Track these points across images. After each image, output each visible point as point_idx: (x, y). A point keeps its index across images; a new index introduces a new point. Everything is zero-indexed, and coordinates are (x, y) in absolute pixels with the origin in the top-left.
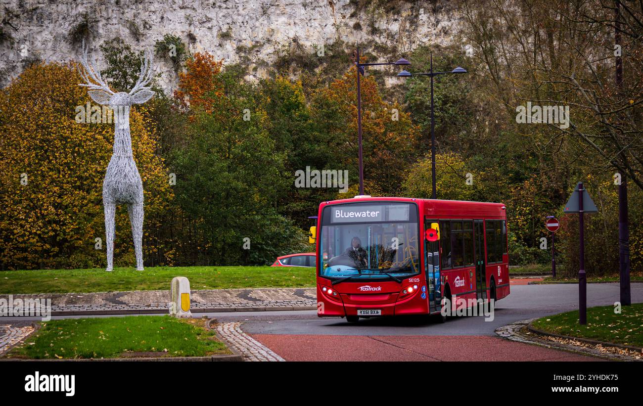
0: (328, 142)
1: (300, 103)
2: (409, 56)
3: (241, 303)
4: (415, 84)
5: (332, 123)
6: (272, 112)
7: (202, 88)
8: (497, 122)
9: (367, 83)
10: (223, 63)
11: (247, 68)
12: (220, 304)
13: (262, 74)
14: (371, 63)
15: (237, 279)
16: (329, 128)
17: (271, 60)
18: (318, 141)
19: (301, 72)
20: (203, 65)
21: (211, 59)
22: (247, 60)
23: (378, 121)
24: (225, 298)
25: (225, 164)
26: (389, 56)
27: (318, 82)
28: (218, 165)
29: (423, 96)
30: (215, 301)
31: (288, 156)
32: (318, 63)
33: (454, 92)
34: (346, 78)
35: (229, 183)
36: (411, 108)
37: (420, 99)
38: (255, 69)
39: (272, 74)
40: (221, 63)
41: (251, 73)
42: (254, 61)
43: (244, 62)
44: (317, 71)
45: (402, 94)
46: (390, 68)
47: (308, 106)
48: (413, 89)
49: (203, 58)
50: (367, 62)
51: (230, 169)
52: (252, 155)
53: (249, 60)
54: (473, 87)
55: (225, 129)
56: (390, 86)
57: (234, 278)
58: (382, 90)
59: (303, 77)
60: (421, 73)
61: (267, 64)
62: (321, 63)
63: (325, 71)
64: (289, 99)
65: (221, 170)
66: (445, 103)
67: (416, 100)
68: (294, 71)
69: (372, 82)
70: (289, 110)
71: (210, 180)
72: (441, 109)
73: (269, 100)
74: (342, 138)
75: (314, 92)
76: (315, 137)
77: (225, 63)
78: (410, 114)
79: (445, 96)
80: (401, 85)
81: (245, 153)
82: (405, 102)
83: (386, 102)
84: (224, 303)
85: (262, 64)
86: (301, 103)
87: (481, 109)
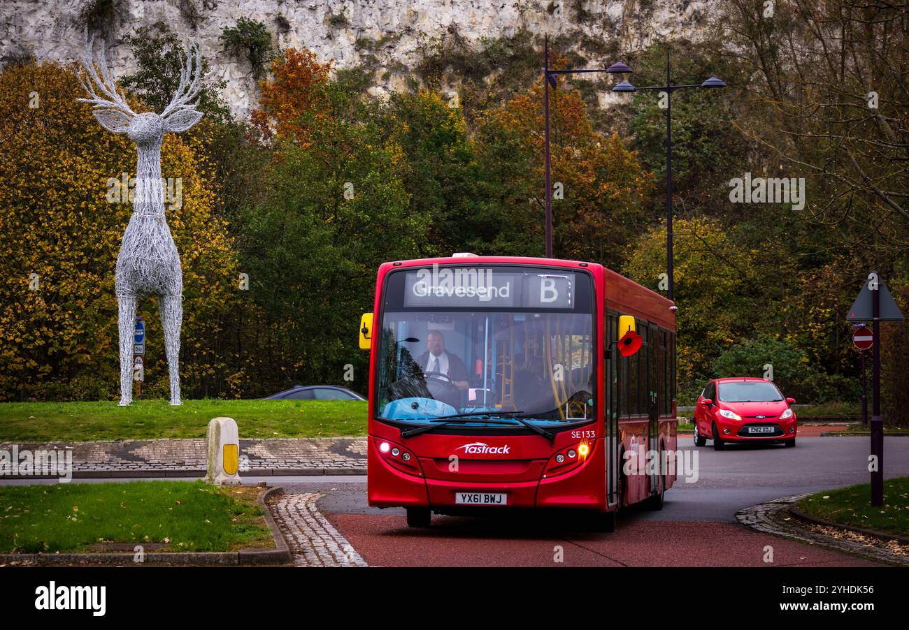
0: (503, 198)
1: (456, 133)
2: (639, 58)
3: (334, 462)
4: (648, 103)
5: (509, 167)
6: (410, 146)
7: (296, 106)
8: (781, 167)
9: (567, 102)
10: (332, 66)
11: (372, 75)
12: (299, 462)
13: (398, 85)
14: (575, 69)
15: (331, 421)
16: (504, 174)
17: (411, 62)
18: (485, 196)
19: (460, 82)
20: (299, 69)
21: (313, 59)
22: (372, 62)
23: (584, 163)
24: (309, 452)
25: (327, 233)
26: (606, 57)
27: (489, 99)
28: (316, 233)
29: (660, 124)
30: (292, 458)
31: (436, 219)
32: (489, 68)
33: (710, 119)
34: (534, 93)
35: (334, 263)
36: (640, 143)
37: (655, 129)
38: (386, 77)
39: (412, 84)
40: (328, 66)
41: (379, 82)
42: (385, 63)
43: (369, 64)
44: (488, 80)
45: (627, 120)
46: (606, 78)
47: (472, 137)
48: (644, 111)
49: (300, 59)
50: (570, 66)
51: (336, 240)
52: (373, 217)
53: (376, 61)
54: (743, 109)
55: (330, 175)
56: (607, 107)
57: (326, 420)
58: (594, 113)
59: (464, 90)
60: (657, 86)
61: (406, 68)
62: (494, 68)
63: (501, 82)
64: (438, 126)
65: (322, 241)
66: (696, 135)
67: (648, 131)
68: (450, 80)
69: (577, 100)
70: (438, 145)
71: (303, 257)
72: (690, 146)
73: (406, 127)
74: (525, 191)
75: (482, 115)
76: (481, 190)
77: (337, 67)
78: (637, 152)
79: (697, 124)
80: (625, 105)
81: (360, 214)
82: (631, 133)
83: (600, 134)
84: (305, 461)
85: (398, 67)
86: (459, 133)
87: (756, 146)
